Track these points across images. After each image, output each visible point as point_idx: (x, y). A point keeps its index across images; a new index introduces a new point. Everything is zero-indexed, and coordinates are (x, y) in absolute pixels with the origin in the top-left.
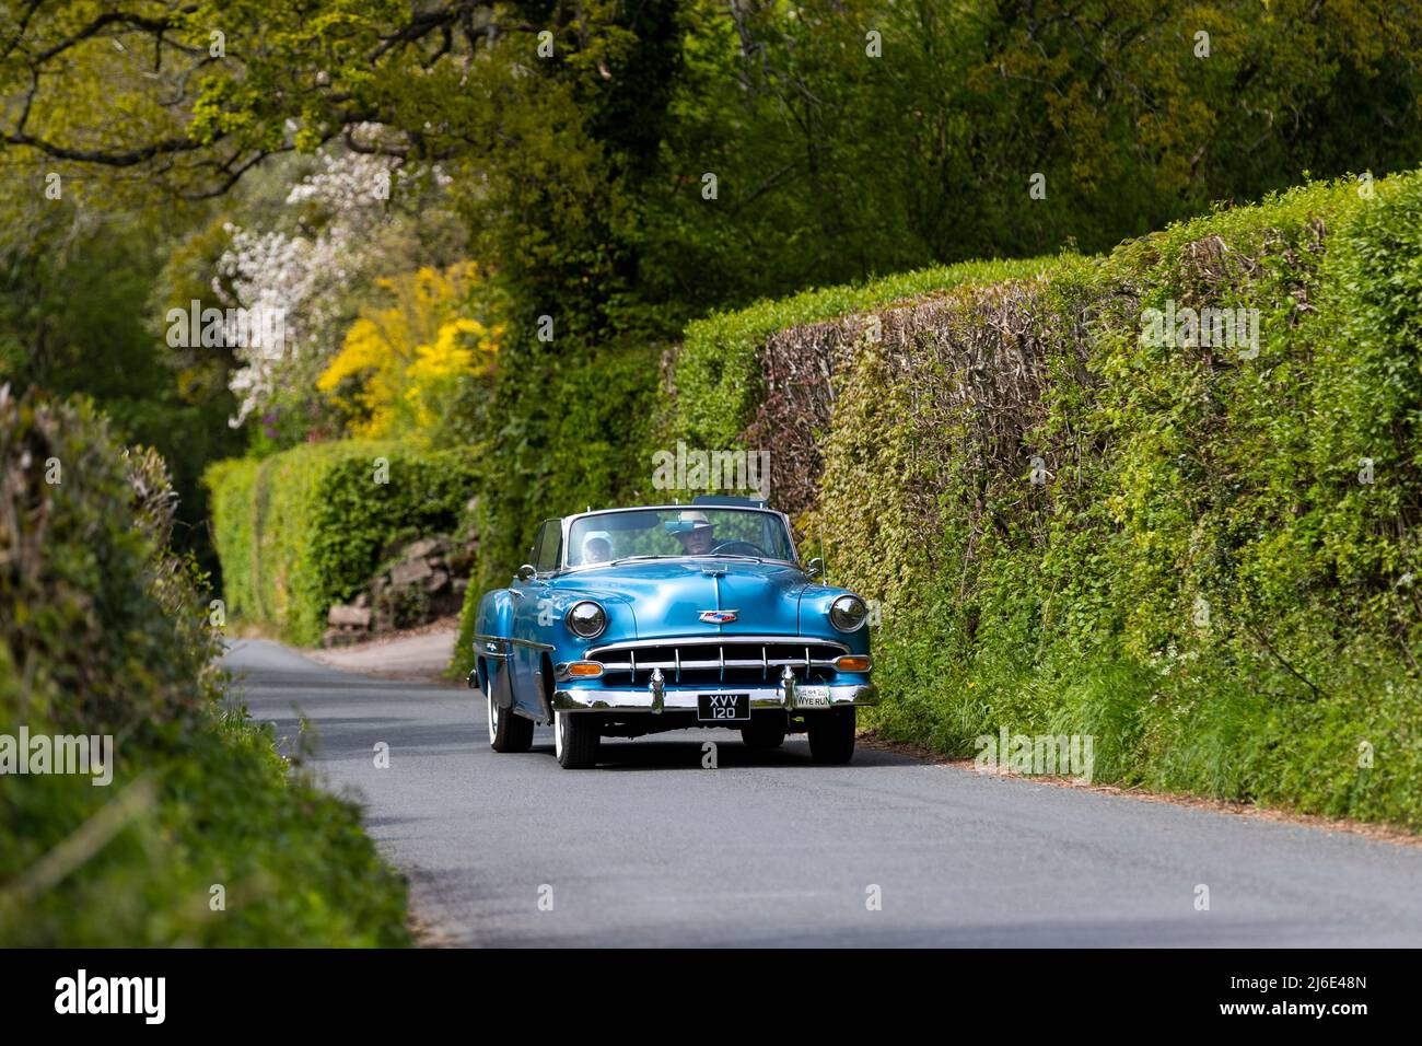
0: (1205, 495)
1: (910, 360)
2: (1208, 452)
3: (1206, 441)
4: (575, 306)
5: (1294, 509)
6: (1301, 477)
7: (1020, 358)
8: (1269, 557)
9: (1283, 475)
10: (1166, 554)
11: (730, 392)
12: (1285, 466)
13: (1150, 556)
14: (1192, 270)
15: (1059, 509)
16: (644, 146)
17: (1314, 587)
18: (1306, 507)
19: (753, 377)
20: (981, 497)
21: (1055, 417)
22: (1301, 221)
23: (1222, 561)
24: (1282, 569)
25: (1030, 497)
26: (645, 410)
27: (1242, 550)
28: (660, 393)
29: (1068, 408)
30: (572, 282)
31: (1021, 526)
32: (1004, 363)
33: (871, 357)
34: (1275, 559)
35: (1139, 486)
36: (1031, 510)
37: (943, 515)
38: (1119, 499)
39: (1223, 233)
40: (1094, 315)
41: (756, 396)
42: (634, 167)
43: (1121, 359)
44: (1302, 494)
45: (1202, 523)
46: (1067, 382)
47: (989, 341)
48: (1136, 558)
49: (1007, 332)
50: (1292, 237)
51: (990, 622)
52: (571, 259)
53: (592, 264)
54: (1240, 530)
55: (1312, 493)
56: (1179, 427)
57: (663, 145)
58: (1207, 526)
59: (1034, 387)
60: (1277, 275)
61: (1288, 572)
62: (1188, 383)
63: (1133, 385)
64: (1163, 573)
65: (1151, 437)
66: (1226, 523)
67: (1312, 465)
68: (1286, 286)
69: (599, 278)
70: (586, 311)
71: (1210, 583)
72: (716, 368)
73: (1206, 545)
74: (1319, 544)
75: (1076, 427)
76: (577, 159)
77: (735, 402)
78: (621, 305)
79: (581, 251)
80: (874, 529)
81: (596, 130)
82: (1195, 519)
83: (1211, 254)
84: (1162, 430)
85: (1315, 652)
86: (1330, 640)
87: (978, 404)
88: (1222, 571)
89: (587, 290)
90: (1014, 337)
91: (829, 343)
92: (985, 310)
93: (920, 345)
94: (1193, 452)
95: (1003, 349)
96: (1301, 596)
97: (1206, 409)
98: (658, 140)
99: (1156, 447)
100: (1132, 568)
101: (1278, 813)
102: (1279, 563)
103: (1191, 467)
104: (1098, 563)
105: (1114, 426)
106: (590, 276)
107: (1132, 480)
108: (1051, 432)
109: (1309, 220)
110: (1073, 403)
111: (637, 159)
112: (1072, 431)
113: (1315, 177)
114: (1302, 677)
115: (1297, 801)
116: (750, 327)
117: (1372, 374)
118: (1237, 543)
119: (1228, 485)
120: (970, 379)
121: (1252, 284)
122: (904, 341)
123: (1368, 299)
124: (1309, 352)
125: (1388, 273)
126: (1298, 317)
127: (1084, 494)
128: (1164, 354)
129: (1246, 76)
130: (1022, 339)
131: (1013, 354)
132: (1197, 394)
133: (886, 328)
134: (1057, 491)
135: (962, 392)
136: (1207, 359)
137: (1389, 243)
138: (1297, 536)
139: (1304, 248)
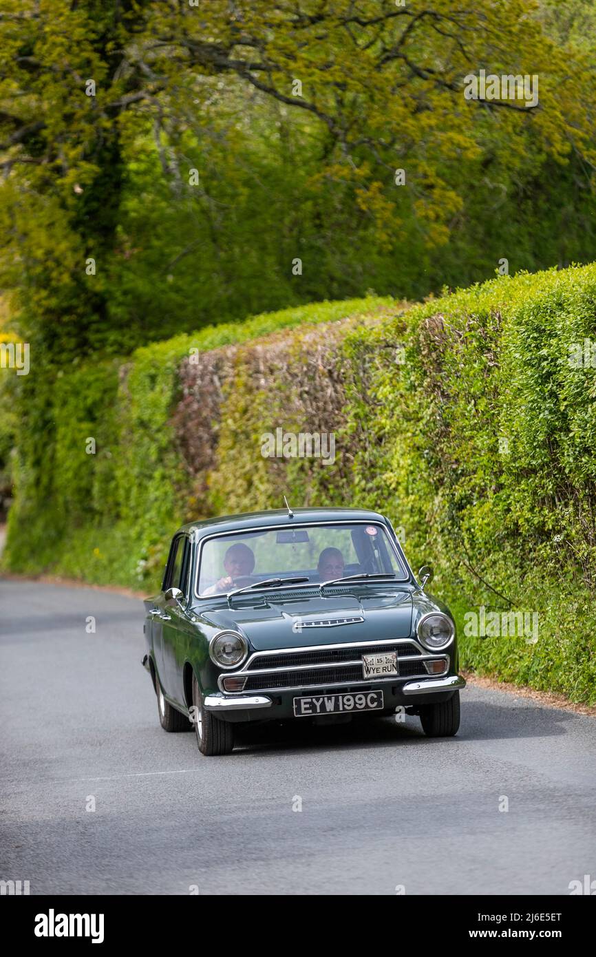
0: (442, 475)
1: (266, 381)
2: (441, 450)
3: (441, 443)
4: (69, 334)
5: (493, 487)
6: (495, 470)
7: (330, 384)
8: (480, 517)
9: (485, 468)
10: (420, 512)
11: (163, 394)
12: (485, 462)
13: (411, 511)
14: (427, 337)
15: (357, 480)
16: (107, 231)
17: (507, 537)
18: (500, 487)
19: (175, 385)
20: (311, 468)
21: (352, 423)
22: (488, 310)
23: (452, 518)
24: (488, 525)
25: (340, 470)
26: (112, 403)
27: (464, 511)
28: (119, 394)
29: (359, 417)
30: (66, 319)
31: (337, 487)
32: (321, 385)
33: (244, 378)
34: (483, 519)
35: (403, 467)
36: (342, 478)
37: (290, 478)
38: (391, 474)
39: (446, 312)
40: (371, 360)
41: (178, 397)
42: (102, 245)
43: (388, 388)
44: (497, 478)
45: (440, 493)
46: (357, 401)
47: (311, 372)
48: (403, 512)
49: (321, 368)
50: (483, 320)
52: (65, 304)
53: (77, 307)
54: (462, 499)
55: (502, 479)
56: (425, 434)
57: (119, 229)
58: (443, 495)
59: (339, 402)
60: (475, 344)
61: (491, 527)
62: (428, 407)
63: (397, 404)
64: (419, 522)
65: (409, 438)
66: (453, 495)
67: (501, 463)
68: (482, 349)
69: (82, 316)
70: (75, 336)
71: (446, 532)
72: (153, 378)
73: (444, 507)
74: (508, 510)
75: (365, 428)
76: (64, 246)
77: (165, 399)
78: (98, 331)
79: (71, 298)
80: (250, 484)
81: (74, 225)
82: (437, 489)
83: (437, 326)
84: (414, 433)
85: (509, 577)
86: (518, 570)
87: (307, 412)
88: (452, 525)
89: (75, 323)
90: (326, 371)
91: (218, 367)
92: (308, 353)
93: (272, 372)
94: (433, 450)
95: (320, 377)
96: (499, 544)
97: (439, 423)
98: (114, 226)
99: (411, 444)
100: (400, 519)
101: (488, 680)
102: (486, 521)
103: (432, 458)
105: (386, 430)
106: (76, 314)
107: (399, 464)
108: (349, 432)
109: (493, 311)
110: (362, 414)
111: (102, 240)
112: (363, 430)
114: (500, 594)
115: (500, 673)
116: (172, 353)
117: (532, 409)
118: (461, 507)
119: (454, 471)
120: (300, 396)
121: (462, 348)
122: (262, 368)
123: (528, 363)
124: (496, 392)
125: (538, 348)
126: (489, 370)
127: (371, 470)
128: (413, 387)
129: (488, 163)
130: (330, 372)
131: (326, 381)
132: (433, 414)
133: (252, 358)
134: (356, 467)
135: (297, 403)
136: (437, 392)
137: (537, 329)
138: (495, 505)
139: (490, 327)
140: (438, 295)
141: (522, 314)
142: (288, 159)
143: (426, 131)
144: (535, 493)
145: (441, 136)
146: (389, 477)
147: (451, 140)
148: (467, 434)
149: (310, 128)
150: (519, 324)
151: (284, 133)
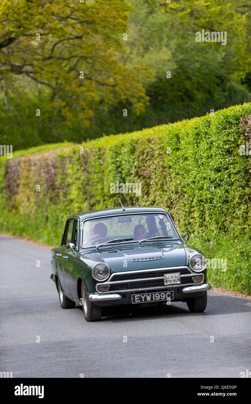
0: (87, 196)
6: (103, 195)
9: (100, 194)
11: (2, 171)
15: (61, 198)
18: (104, 200)
19: (6, 169)
21: (59, 180)
22: (101, 147)
29: (62, 179)
31: (55, 200)
32: (50, 169)
33: (27, 167)
37: (41, 197)
39: (88, 147)
41: (7, 172)
43: (71, 170)
46: (61, 174)
47: (47, 165)
49: (50, 164)
50: (100, 150)
51: (50, 218)
55: (106, 198)
56: (82, 184)
58: (87, 203)
59: (56, 174)
60: (97, 157)
62: (83, 175)
63: (73, 175)
66: (90, 202)
67: (105, 193)
68: (99, 158)
75: (64, 182)
77: (3, 173)
80: (29, 199)
82: (85, 201)
84: (78, 184)
91: (19, 163)
92: (47, 159)
93: (35, 165)
94: (84, 189)
95: (50, 167)
97: (86, 181)
99: (78, 187)
103: (84, 191)
104: (69, 209)
105: (70, 183)
107: (74, 193)
113: (106, 135)
117: (114, 177)
118: (92, 206)
119: (91, 195)
120: (44, 172)
121: (93, 158)
122: (32, 163)
123: (113, 163)
124: (103, 172)
125: (116, 158)
126: (101, 165)
127: (65, 195)
128: (78, 170)
129: (102, 102)
130: (53, 166)
131: (52, 168)
132: (84, 178)
133: (29, 161)
134: (61, 194)
135: (43, 174)
136: (86, 171)
137: (116, 152)
138: (103, 206)
139: (102, 152)
140: (86, 141)
141: (111, 148)
142: (41, 100)
143: (83, 92)
144: (115, 202)
145: (87, 94)
146: (72, 197)
147: (90, 95)
148: (95, 184)
149: (47, 91)
150: (110, 151)
151: (40, 92)
